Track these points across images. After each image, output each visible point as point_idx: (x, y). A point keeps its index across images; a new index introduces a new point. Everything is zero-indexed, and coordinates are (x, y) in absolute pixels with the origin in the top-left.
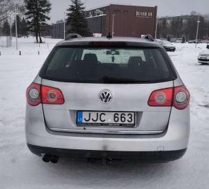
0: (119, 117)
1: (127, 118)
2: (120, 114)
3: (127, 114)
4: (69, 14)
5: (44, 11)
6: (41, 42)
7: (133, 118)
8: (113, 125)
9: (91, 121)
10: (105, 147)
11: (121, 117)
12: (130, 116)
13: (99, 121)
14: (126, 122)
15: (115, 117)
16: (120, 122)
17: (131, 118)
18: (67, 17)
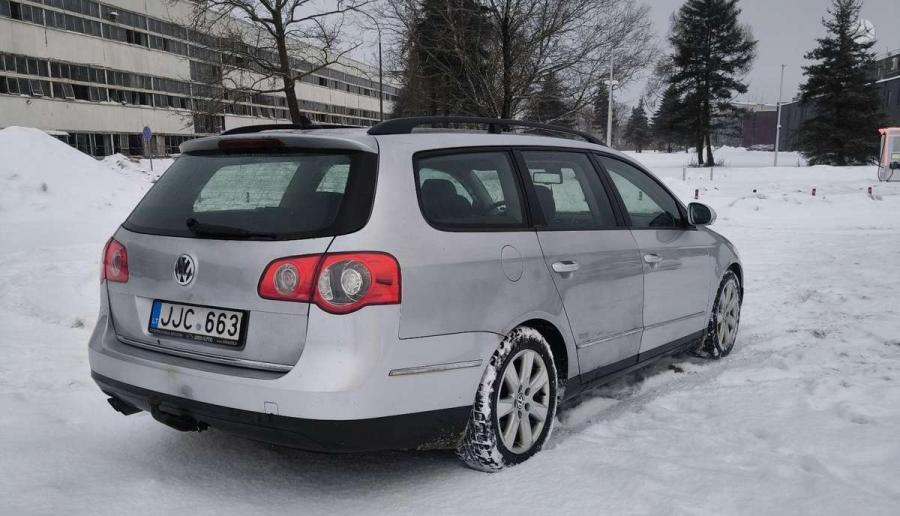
0: (215, 320)
1: (229, 323)
2: (218, 313)
3: (229, 314)
4: (811, 70)
5: (728, 67)
6: (711, 163)
7: (238, 326)
8: (203, 340)
9: (170, 327)
10: (185, 389)
11: (219, 322)
12: (234, 320)
13: (181, 328)
14: (225, 335)
15: (208, 320)
16: (214, 333)
17: (235, 325)
18: (805, 80)
